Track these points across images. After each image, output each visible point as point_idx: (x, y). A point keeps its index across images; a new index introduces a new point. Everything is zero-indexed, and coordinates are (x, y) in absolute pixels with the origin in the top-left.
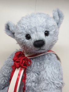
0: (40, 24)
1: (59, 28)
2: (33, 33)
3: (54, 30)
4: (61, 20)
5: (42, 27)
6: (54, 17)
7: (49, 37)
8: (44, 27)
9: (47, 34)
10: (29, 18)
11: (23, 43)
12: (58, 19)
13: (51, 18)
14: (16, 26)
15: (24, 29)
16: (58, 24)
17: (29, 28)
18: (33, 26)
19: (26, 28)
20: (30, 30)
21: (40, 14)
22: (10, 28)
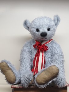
0: (46, 23)
1: (56, 27)
2: (41, 28)
3: (53, 28)
4: (58, 22)
5: (46, 25)
6: (54, 20)
7: (50, 31)
8: (48, 25)
9: (49, 29)
10: (39, 19)
11: (34, 34)
12: (57, 21)
13: (52, 20)
14: (31, 23)
15: (36, 25)
16: (56, 25)
17: (39, 25)
18: (41, 24)
19: (37, 25)
20: (39, 26)
21: (46, 17)
22: (27, 24)
